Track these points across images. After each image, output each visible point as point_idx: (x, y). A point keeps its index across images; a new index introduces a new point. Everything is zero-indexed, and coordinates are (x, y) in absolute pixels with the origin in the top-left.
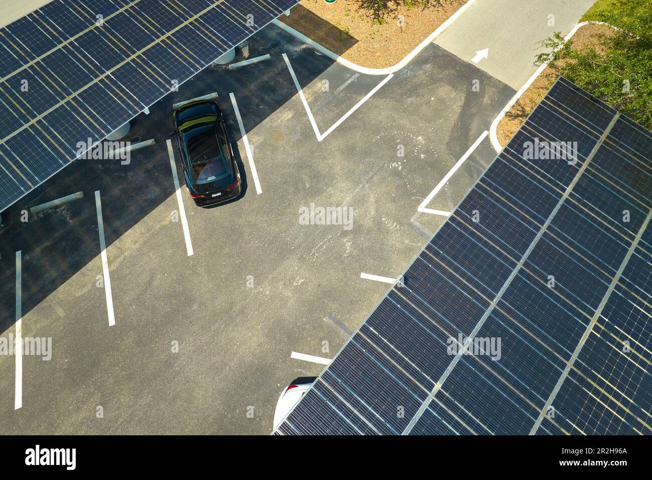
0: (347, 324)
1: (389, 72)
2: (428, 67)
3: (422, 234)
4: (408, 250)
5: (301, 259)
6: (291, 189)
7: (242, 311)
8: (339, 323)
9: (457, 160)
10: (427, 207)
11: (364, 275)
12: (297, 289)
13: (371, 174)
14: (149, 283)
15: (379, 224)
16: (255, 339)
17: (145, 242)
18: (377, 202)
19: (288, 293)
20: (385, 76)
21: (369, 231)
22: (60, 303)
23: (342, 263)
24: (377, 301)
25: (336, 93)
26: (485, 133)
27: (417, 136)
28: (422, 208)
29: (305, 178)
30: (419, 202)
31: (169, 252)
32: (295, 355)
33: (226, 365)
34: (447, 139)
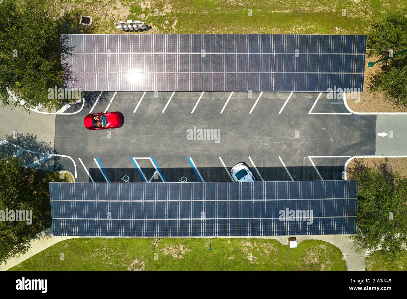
0: (265, 163)
1: (352, 112)
2: (364, 122)
3: (302, 162)
4: (295, 162)
5: (271, 140)
6: (287, 120)
7: (248, 138)
8: (264, 161)
9: (333, 155)
10: (311, 158)
11: (280, 157)
12: (263, 145)
13: (310, 136)
14: (236, 111)
15: (296, 150)
16: (245, 146)
17: (243, 99)
18: (302, 145)
19: (261, 144)
20: (349, 112)
21: (292, 149)
22: (215, 96)
23: (278, 150)
24: (276, 165)
25: (330, 103)
26: (350, 156)
27: (333, 139)
28: (310, 157)
29: (294, 121)
30: (311, 155)
31: (246, 107)
32: (249, 157)
33: (235, 145)
34: (339, 147)
